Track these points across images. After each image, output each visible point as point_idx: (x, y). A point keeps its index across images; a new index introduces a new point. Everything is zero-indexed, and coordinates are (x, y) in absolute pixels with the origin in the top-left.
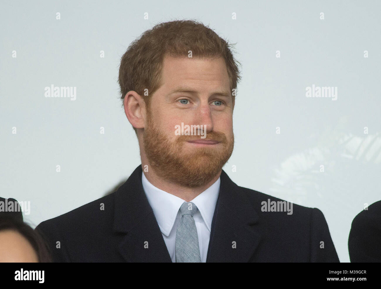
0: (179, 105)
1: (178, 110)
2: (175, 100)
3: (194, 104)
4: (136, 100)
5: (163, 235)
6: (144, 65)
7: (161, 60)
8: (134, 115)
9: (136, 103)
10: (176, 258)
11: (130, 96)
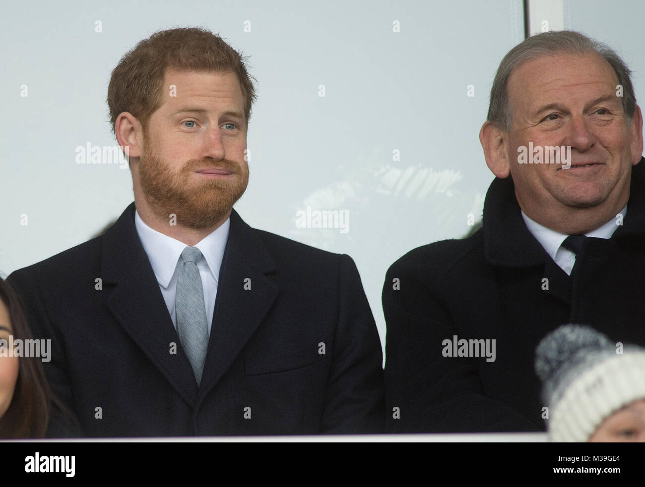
0: (184, 128)
1: (183, 133)
2: (179, 122)
3: (202, 126)
4: (130, 123)
5: (160, 287)
6: (141, 81)
7: (161, 75)
8: (127, 140)
9: (130, 126)
10: (176, 314)
11: (123, 118)
